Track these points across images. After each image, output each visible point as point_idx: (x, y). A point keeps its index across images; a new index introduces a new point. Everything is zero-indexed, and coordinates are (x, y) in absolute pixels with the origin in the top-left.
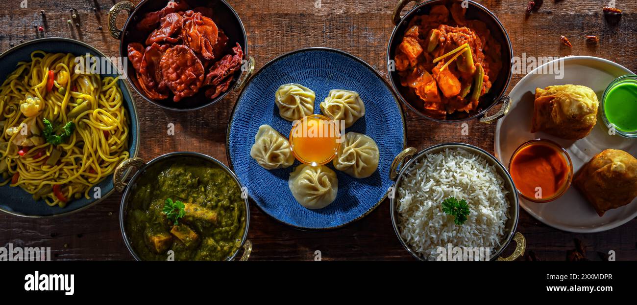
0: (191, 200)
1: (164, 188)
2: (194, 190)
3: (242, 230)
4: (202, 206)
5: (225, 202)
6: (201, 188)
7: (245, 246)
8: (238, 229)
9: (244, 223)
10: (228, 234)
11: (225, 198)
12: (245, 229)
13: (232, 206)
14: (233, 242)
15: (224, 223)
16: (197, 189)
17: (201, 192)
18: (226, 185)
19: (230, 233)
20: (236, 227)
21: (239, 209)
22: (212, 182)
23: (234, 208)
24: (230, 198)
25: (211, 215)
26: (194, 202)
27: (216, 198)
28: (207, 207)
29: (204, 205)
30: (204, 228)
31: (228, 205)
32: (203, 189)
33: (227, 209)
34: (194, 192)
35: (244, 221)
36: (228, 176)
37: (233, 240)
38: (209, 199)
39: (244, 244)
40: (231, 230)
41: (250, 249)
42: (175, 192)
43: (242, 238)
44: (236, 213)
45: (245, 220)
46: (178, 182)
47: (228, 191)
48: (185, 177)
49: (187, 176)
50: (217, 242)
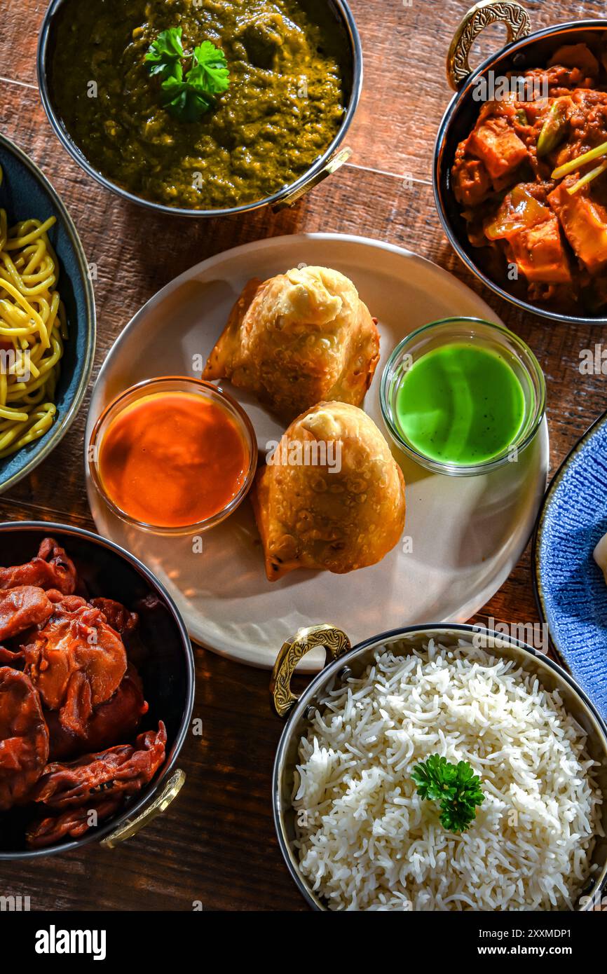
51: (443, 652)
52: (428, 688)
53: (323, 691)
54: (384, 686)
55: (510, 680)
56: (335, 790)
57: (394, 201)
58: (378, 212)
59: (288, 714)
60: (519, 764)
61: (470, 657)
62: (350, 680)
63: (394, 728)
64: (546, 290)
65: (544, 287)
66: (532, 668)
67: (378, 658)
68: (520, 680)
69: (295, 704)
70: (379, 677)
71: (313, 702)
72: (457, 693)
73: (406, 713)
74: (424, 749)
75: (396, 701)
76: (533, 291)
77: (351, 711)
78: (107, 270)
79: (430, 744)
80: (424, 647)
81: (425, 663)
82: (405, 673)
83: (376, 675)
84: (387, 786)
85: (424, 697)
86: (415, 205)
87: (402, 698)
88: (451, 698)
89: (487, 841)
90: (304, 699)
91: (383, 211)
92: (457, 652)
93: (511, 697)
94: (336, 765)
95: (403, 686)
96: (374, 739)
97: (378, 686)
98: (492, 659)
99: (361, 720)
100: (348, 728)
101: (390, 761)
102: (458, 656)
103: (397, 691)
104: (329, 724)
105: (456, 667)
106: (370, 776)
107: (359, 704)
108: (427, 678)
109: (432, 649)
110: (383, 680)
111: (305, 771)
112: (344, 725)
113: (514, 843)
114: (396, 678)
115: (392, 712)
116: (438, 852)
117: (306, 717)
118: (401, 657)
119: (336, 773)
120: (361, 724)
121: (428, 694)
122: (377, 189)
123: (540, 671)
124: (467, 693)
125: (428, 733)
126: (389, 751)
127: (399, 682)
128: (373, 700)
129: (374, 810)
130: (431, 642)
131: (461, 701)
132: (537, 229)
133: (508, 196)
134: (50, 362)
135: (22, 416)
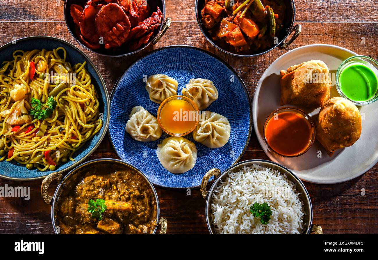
0: (107, 198)
1: (83, 194)
2: (108, 190)
3: (155, 211)
4: (117, 200)
5: (136, 193)
6: (113, 187)
7: (161, 222)
8: (151, 211)
9: (155, 206)
10: (144, 218)
11: (134, 190)
12: (156, 210)
13: (141, 194)
14: (150, 223)
15: (138, 210)
16: (110, 189)
17: (114, 190)
18: (132, 180)
19: (146, 216)
20: (149, 210)
21: (148, 196)
22: (121, 180)
23: (144, 196)
24: (138, 189)
25: (127, 205)
26: (110, 199)
27: (127, 191)
28: (122, 200)
29: (119, 199)
30: (124, 217)
31: (139, 194)
32: (115, 188)
33: (140, 198)
34: (108, 192)
35: (154, 204)
36: (133, 172)
37: (149, 222)
38: (122, 194)
39: (159, 222)
40: (145, 214)
41: (166, 225)
42: (93, 195)
43: (156, 218)
44: (146, 199)
45: (155, 203)
46: (94, 186)
47: (136, 183)
48: (98, 181)
49: (99, 180)
50: (137, 226)
51: (249, 169)
52: (248, 181)
53: (215, 188)
54: (234, 183)
55: (271, 174)
56: (226, 218)
57: (184, 30)
58: (180, 34)
59: (207, 198)
60: (279, 199)
61: (257, 169)
62: (222, 183)
63: (241, 196)
64: (241, 48)
65: (239, 47)
66: (276, 168)
67: (229, 174)
68: (274, 173)
69: (208, 194)
70: (232, 181)
71: (213, 192)
72: (257, 181)
73: (243, 191)
74: (251, 201)
75: (239, 187)
76: (237, 50)
77: (225, 193)
78: (103, 72)
79: (252, 199)
80: (243, 168)
81: (244, 173)
82: (239, 178)
83: (230, 180)
84: (242, 214)
85: (247, 184)
86: (191, 30)
87: (240, 186)
88: (255, 183)
89: (275, 224)
90: (210, 193)
91: (182, 34)
93: (273, 179)
94: (224, 210)
95: (240, 182)
96: (235, 201)
97: (232, 184)
98: (264, 168)
99: (229, 195)
100: (226, 198)
101: (241, 207)
102: (254, 169)
103: (238, 184)
104: (219, 198)
105: (254, 173)
106: (236, 212)
107: (227, 190)
108: (246, 178)
109: (245, 168)
110: (233, 181)
111: (216, 214)
112: (224, 198)
113: (282, 223)
114: (237, 180)
115: (238, 191)
116: (261, 231)
117: (212, 198)
118: (236, 173)
119: (225, 213)
120: (229, 197)
121: (248, 183)
122: (178, 27)
123: (278, 169)
124: (260, 181)
125: (251, 196)
126: (240, 203)
127: (238, 181)
128: (231, 188)
129: (239, 222)
130: (245, 167)
131: (259, 184)
132: (234, 31)
133: (221, 23)
134: (96, 107)
135: (93, 126)
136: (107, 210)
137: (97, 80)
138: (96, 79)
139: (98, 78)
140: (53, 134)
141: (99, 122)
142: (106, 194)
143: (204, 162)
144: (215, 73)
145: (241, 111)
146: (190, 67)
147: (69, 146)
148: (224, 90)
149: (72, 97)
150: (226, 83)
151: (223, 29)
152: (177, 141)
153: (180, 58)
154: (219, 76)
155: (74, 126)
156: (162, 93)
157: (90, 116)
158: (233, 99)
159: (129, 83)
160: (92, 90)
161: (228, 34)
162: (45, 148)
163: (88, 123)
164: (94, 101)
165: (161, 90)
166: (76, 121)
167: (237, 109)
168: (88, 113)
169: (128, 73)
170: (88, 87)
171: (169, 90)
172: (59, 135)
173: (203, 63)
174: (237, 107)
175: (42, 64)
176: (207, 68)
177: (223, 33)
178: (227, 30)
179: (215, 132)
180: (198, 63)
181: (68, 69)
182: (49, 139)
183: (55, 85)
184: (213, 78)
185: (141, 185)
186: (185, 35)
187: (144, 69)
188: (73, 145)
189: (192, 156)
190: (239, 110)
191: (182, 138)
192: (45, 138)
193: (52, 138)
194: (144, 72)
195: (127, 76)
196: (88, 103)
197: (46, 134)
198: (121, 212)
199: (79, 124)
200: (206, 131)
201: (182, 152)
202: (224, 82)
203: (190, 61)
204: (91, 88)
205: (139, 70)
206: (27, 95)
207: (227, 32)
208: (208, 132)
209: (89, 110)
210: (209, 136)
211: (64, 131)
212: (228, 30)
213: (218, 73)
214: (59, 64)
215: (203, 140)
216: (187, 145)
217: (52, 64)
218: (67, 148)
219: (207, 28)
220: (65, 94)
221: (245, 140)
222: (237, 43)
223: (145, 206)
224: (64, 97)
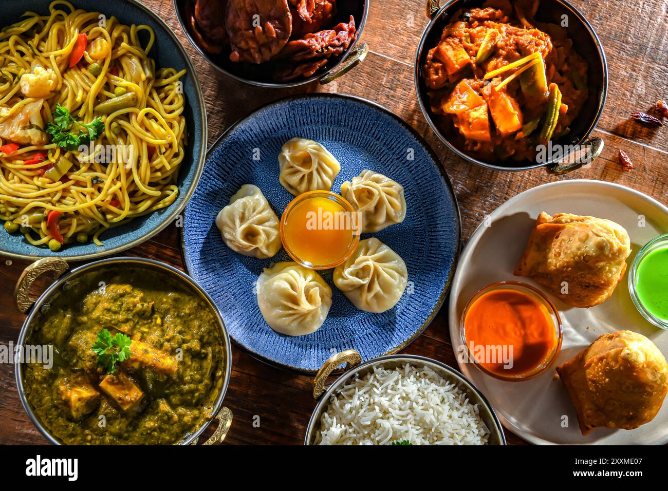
0: (138, 335)
1: (96, 314)
2: (145, 322)
3: (217, 391)
4: (155, 347)
5: (195, 345)
6: (156, 318)
7: (220, 416)
8: (210, 389)
9: (220, 381)
10: (193, 397)
11: (193, 338)
12: (220, 390)
13: (203, 351)
14: (199, 409)
15: (187, 378)
16: (150, 321)
17: (156, 325)
18: (196, 318)
19: (197, 394)
20: (206, 385)
21: (214, 357)
22: (175, 311)
23: (206, 355)
24: (201, 339)
25: (169, 362)
26: (142, 339)
27: (179, 337)
28: (164, 349)
29: (159, 346)
30: (156, 382)
31: (198, 348)
32: (159, 321)
33: (197, 356)
34: (144, 325)
35: (220, 377)
36: (203, 304)
37: (200, 407)
38: (167, 337)
39: (217, 413)
40: (197, 390)
41: (229, 424)
42: (113, 322)
43: (215, 404)
44: (208, 364)
45: (223, 376)
46: (121, 306)
47: (200, 327)
48: (132, 299)
49: (135, 297)
50: (174, 407)
51: (414, 372)
52: (405, 395)
53: (341, 386)
54: (378, 389)
55: (452, 396)
57: (385, 73)
58: (375, 79)
59: (320, 398)
61: (429, 377)
62: (357, 380)
63: (382, 418)
64: (476, 145)
65: (475, 143)
66: (464, 388)
67: (375, 369)
68: (457, 395)
69: (325, 392)
70: (375, 383)
71: (334, 392)
72: (421, 401)
73: (390, 410)
74: (398, 434)
75: (384, 401)
76: (468, 145)
77: (356, 402)
78: (211, 99)
79: (402, 431)
80: (403, 366)
81: (403, 377)
82: (391, 383)
83: (373, 380)
85: (401, 400)
86: (397, 77)
87: (387, 399)
88: (417, 403)
90: (330, 391)
91: (378, 78)
92: (422, 373)
93: (452, 408)
94: (344, 433)
95: (389, 391)
96: (369, 423)
97: (375, 389)
98: (442, 380)
99: (362, 408)
100: (354, 412)
101: (377, 438)
102: (422, 376)
103: (385, 393)
104: (342, 406)
105: (421, 382)
107: (361, 398)
108: (404, 388)
109: (407, 368)
110: (378, 385)
111: (326, 435)
112: (351, 411)
114: (385, 385)
115: (380, 406)
117: (329, 401)
118: (389, 371)
119: (344, 437)
120: (362, 411)
121: (403, 398)
122: (375, 64)
123: (468, 391)
124: (427, 402)
125: (401, 425)
126: (377, 432)
127: (387, 388)
128: (370, 396)
130: (408, 365)
131: (422, 407)
132: (475, 110)
133: (458, 86)
134: (177, 161)
135: (158, 193)
136: (129, 361)
137: (194, 112)
138: (194, 109)
139: (198, 109)
140: (78, 183)
141: (173, 191)
142: (138, 327)
143: (337, 329)
144: (413, 174)
145: (437, 259)
146: (371, 147)
147: (100, 216)
148: (420, 210)
149: (138, 127)
150: (426, 199)
151: (456, 100)
152: (301, 274)
153: (360, 124)
154: (419, 181)
155: (122, 183)
156: (306, 177)
157: (159, 174)
158: (429, 232)
159: (252, 138)
160: (180, 127)
161: (463, 112)
162: (53, 205)
163: (151, 184)
164: (176, 149)
165: (305, 171)
166: (129, 173)
167: (431, 253)
168: (158, 167)
169: (256, 118)
170: (174, 119)
171: (319, 177)
172: (89, 189)
173: (397, 146)
174: (431, 250)
175: (102, 46)
176: (402, 160)
177: (455, 107)
178: (463, 103)
179: (376, 282)
180: (389, 144)
181: (148, 73)
182: (66, 190)
183: (114, 95)
184: (407, 182)
185: (209, 333)
186: (383, 83)
187: (288, 122)
188: (109, 217)
189: (320, 312)
190: (433, 257)
191: (314, 272)
192: (59, 186)
193: (74, 189)
194: (285, 126)
195: (252, 123)
196: (163, 150)
197: (65, 179)
198: (154, 372)
199: (133, 181)
200: (361, 274)
201: (303, 298)
202: (424, 196)
203: (376, 137)
204: (179, 123)
205: (278, 119)
206: (54, 94)
207: (462, 107)
208: (362, 278)
209: (161, 162)
210: (362, 286)
211: (101, 185)
212: (466, 105)
213: (418, 175)
214: (133, 56)
215: (350, 289)
216: (317, 288)
217: (120, 52)
218: (95, 217)
219: (429, 86)
220: (127, 117)
221: (425, 315)
222: (473, 133)
223: (203, 375)
224: (122, 122)
